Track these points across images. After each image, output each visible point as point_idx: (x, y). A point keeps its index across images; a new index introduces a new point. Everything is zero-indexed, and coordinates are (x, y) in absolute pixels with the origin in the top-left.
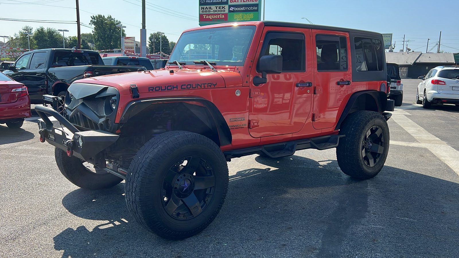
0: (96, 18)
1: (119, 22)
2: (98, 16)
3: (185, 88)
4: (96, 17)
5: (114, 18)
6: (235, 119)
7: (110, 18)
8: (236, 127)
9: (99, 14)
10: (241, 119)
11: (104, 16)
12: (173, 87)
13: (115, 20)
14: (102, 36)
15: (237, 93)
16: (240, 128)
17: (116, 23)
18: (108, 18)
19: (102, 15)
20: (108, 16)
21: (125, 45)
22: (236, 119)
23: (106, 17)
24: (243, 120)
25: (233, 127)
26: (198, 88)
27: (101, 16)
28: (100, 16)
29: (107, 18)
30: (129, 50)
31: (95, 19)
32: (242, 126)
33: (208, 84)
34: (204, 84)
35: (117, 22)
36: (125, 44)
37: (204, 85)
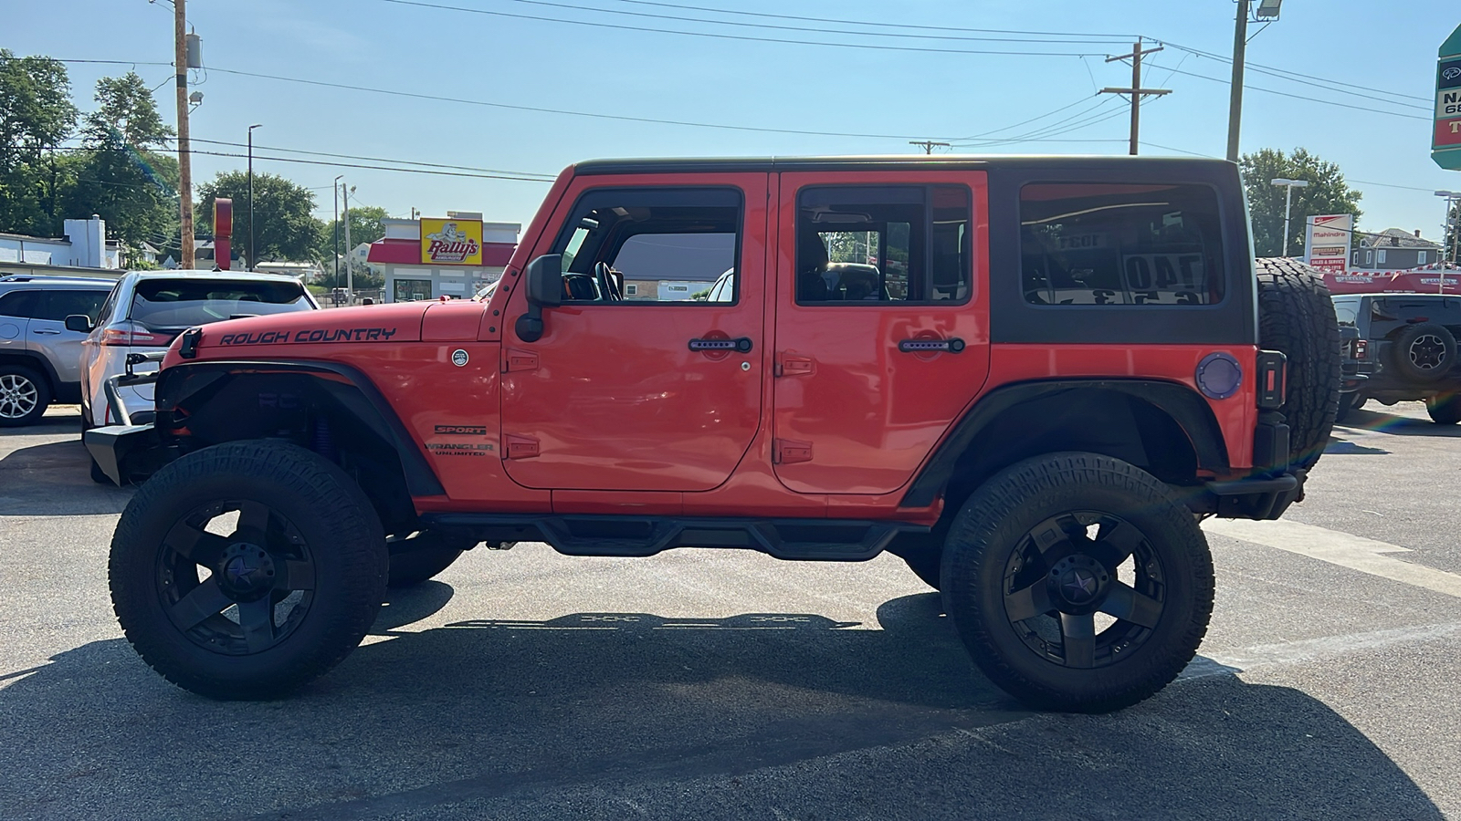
0: (1252, 163)
1: (1332, 167)
2: (1259, 155)
3: (306, 340)
4: (1255, 158)
5: (1314, 157)
6: (454, 429)
7: (1301, 158)
8: (457, 451)
9: (1264, 150)
10: (473, 429)
11: (1279, 154)
12: (278, 337)
13: (1320, 162)
14: (1266, 218)
15: (455, 359)
16: (470, 454)
17: (1323, 172)
18: (1294, 159)
19: (1275, 152)
20: (1295, 154)
21: (1313, 242)
22: (456, 427)
23: (1287, 157)
24: (479, 431)
25: (448, 450)
26: (339, 339)
27: (1271, 154)
28: (1266, 155)
29: (1291, 160)
30: (1328, 260)
31: (1250, 166)
32: (479, 448)
33: (370, 331)
34: (358, 331)
35: (1325, 168)
36: (1316, 240)
37: (358, 335)
